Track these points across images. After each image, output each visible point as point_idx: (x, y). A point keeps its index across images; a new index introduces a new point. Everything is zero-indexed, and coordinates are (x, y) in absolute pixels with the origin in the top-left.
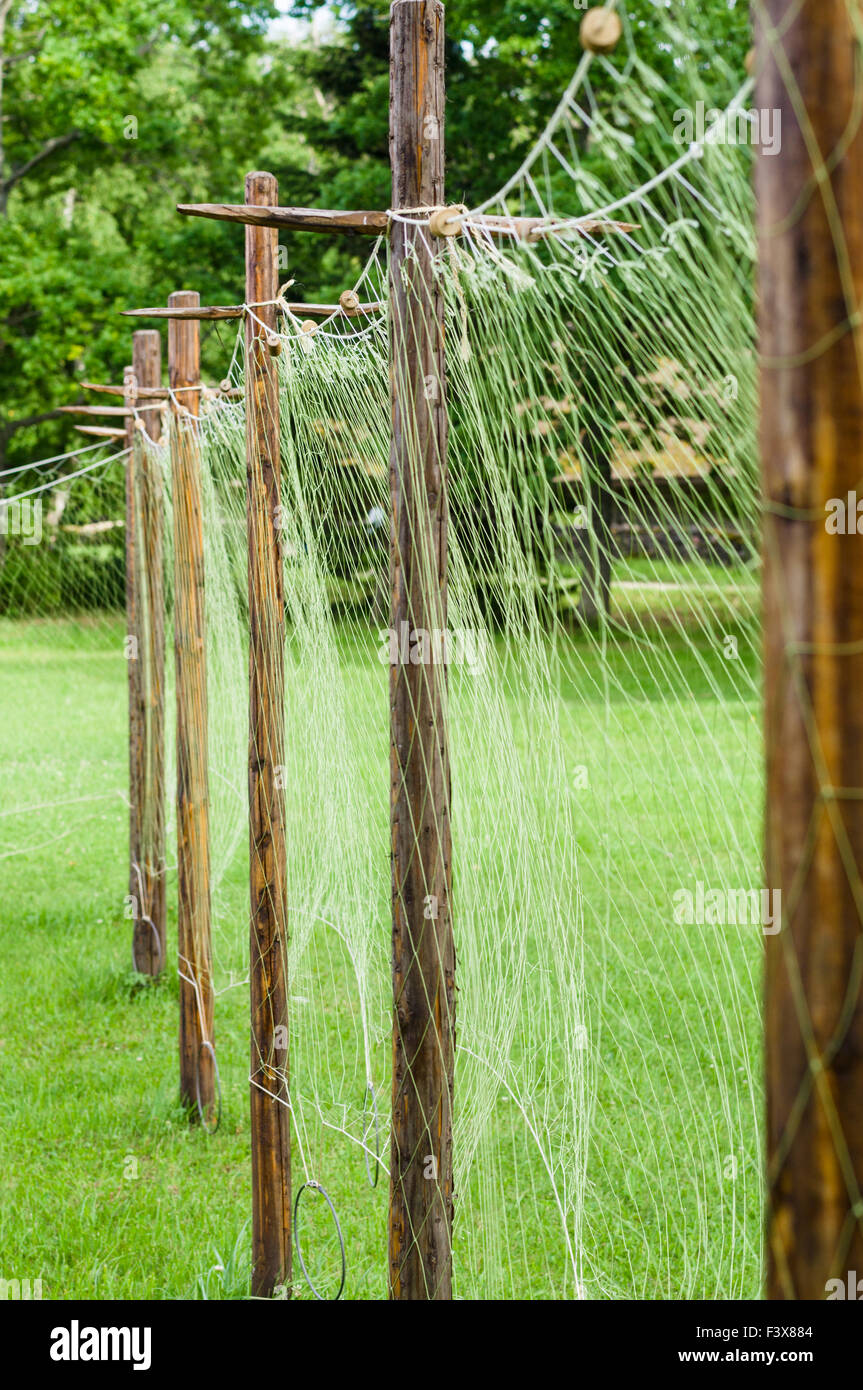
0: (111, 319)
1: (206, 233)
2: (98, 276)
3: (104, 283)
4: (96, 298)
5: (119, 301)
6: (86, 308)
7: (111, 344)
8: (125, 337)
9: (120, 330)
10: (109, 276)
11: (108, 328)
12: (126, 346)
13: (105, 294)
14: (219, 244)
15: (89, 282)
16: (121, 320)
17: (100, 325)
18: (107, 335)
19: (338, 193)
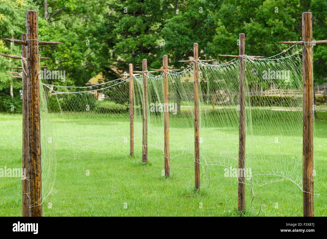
0: (74, 48)
1: (93, 30)
2: (70, 39)
3: (71, 41)
4: (70, 44)
5: (75, 45)
6: (68, 46)
7: (74, 54)
8: (77, 52)
9: (75, 51)
10: (72, 39)
11: (73, 50)
12: (77, 54)
13: (72, 43)
14: (96, 32)
15: (68, 41)
16: (75, 49)
17: (71, 50)
18: (73, 52)
19: (123, 22)
